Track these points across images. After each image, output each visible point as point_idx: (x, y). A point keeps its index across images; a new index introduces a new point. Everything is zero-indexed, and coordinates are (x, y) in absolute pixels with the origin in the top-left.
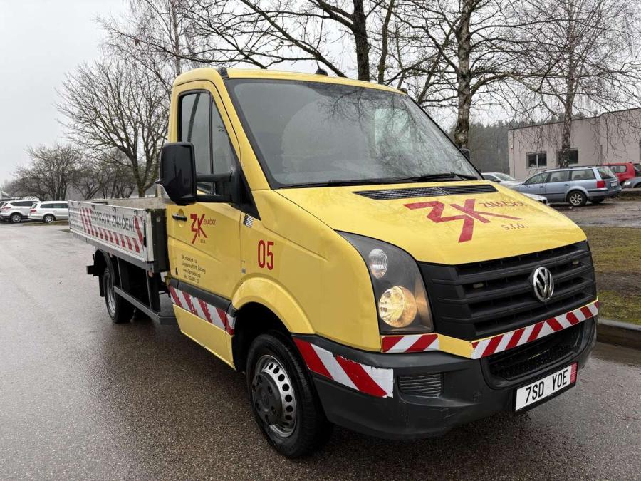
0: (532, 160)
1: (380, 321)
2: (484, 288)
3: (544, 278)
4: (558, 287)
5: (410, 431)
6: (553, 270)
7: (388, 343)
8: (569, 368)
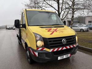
0: (89, 22)
1: (37, 46)
2: (53, 42)
3: (64, 41)
4: (67, 42)
5: (41, 62)
6: (66, 39)
7: (38, 49)
8: (69, 54)
